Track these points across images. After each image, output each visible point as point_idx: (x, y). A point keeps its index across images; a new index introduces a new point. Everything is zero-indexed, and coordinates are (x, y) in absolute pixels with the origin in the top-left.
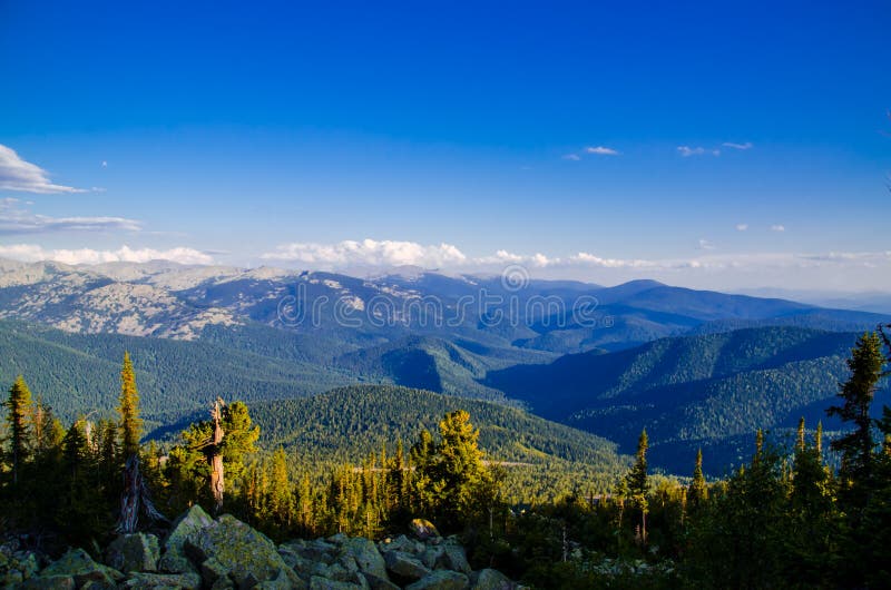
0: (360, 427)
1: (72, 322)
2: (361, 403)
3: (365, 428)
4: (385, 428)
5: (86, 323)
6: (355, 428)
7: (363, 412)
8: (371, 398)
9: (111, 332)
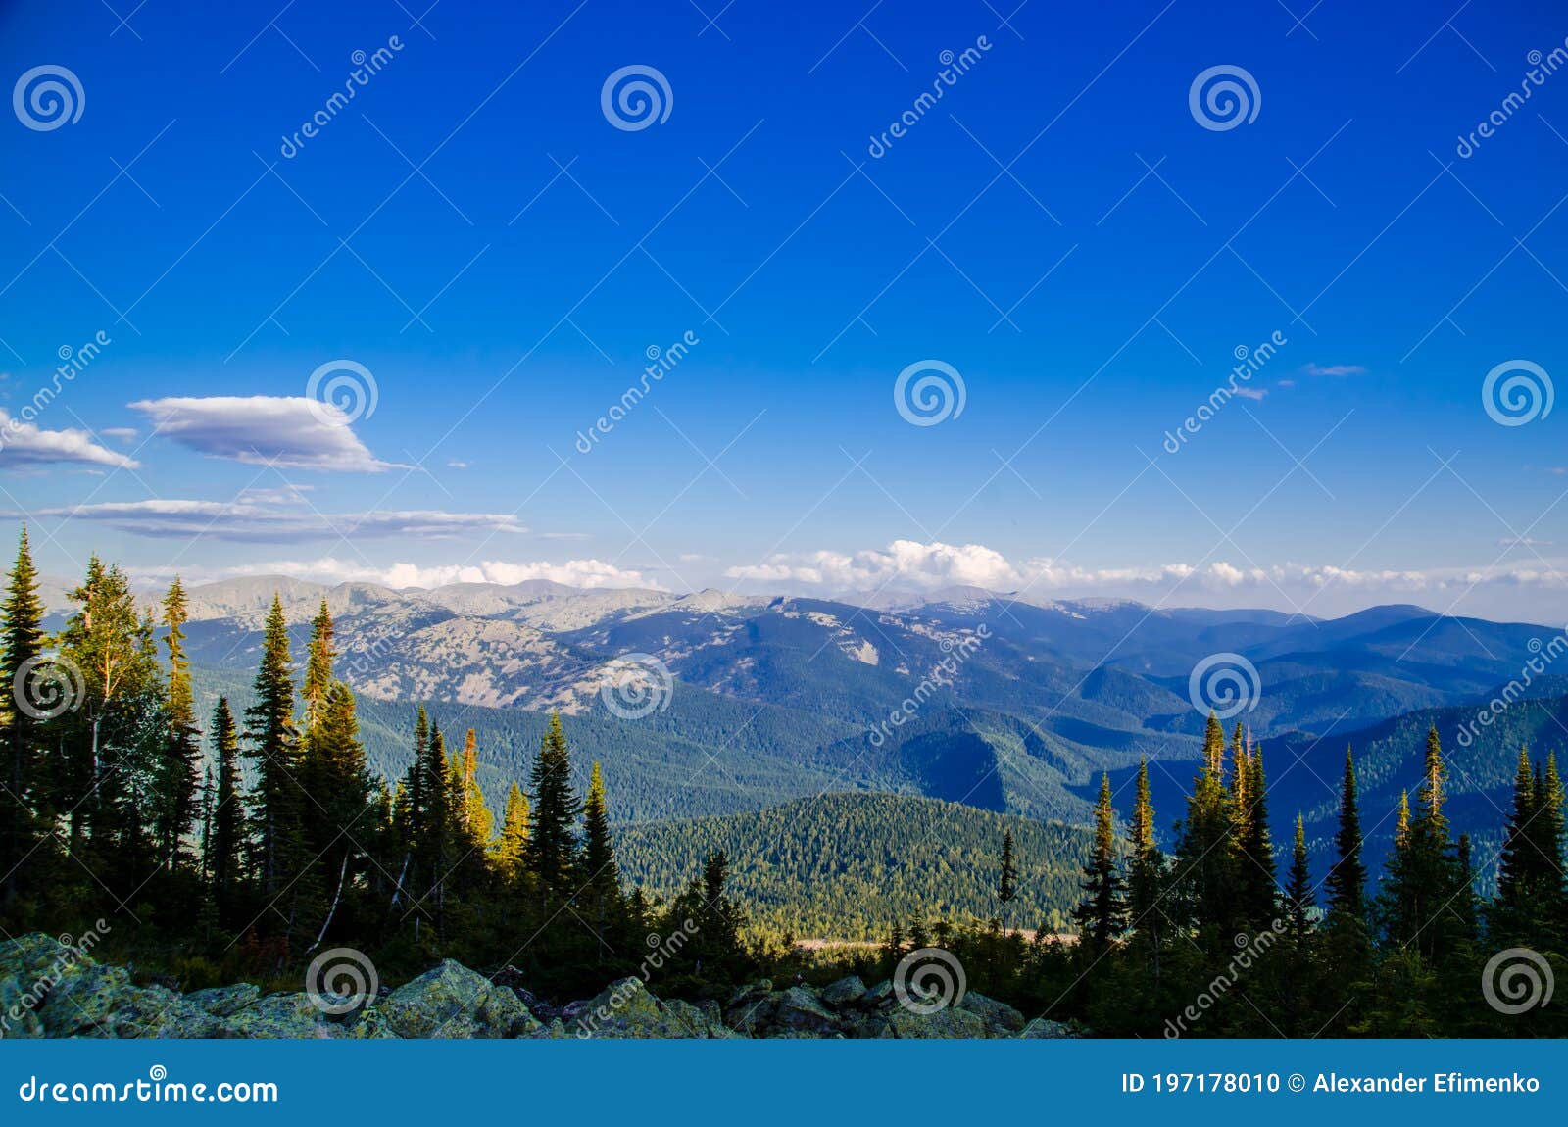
0: (833, 867)
1: (386, 682)
5: (407, 684)
7: (842, 839)
8: (859, 817)
9: (446, 699)
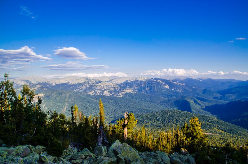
0: (168, 122)
1: (92, 92)
2: (168, 115)
3: (169, 122)
4: (175, 122)
5: (96, 92)
6: (167, 122)
7: (169, 117)
8: (171, 114)
9: (102, 95)
